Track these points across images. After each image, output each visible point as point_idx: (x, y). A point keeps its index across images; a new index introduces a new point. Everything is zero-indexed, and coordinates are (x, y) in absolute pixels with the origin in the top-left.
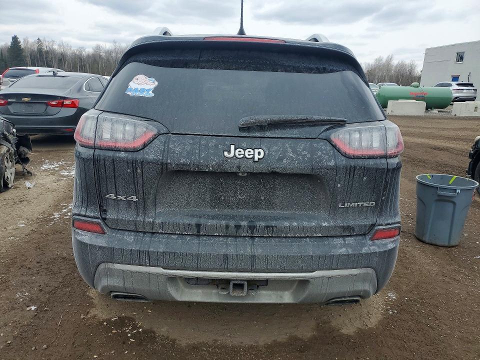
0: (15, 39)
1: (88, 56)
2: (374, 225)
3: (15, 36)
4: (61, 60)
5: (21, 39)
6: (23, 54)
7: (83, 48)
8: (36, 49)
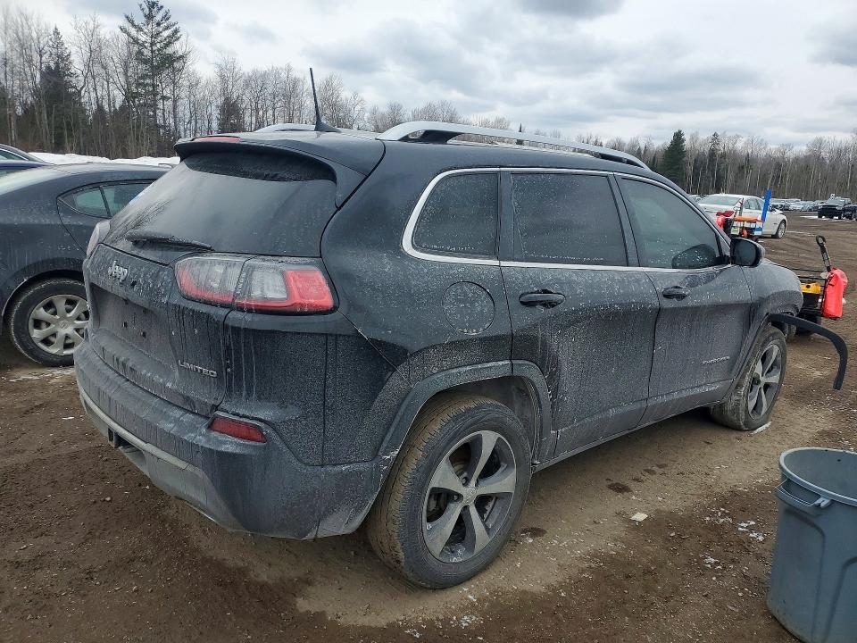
0: (678, 137)
1: (797, 160)
2: (216, 408)
3: (680, 132)
4: (743, 167)
5: (687, 137)
6: (685, 159)
7: (788, 145)
8: (707, 150)
